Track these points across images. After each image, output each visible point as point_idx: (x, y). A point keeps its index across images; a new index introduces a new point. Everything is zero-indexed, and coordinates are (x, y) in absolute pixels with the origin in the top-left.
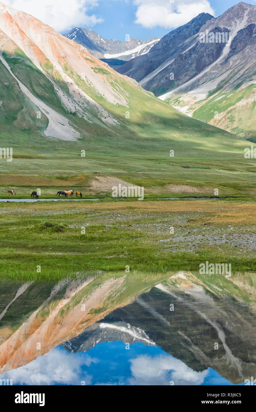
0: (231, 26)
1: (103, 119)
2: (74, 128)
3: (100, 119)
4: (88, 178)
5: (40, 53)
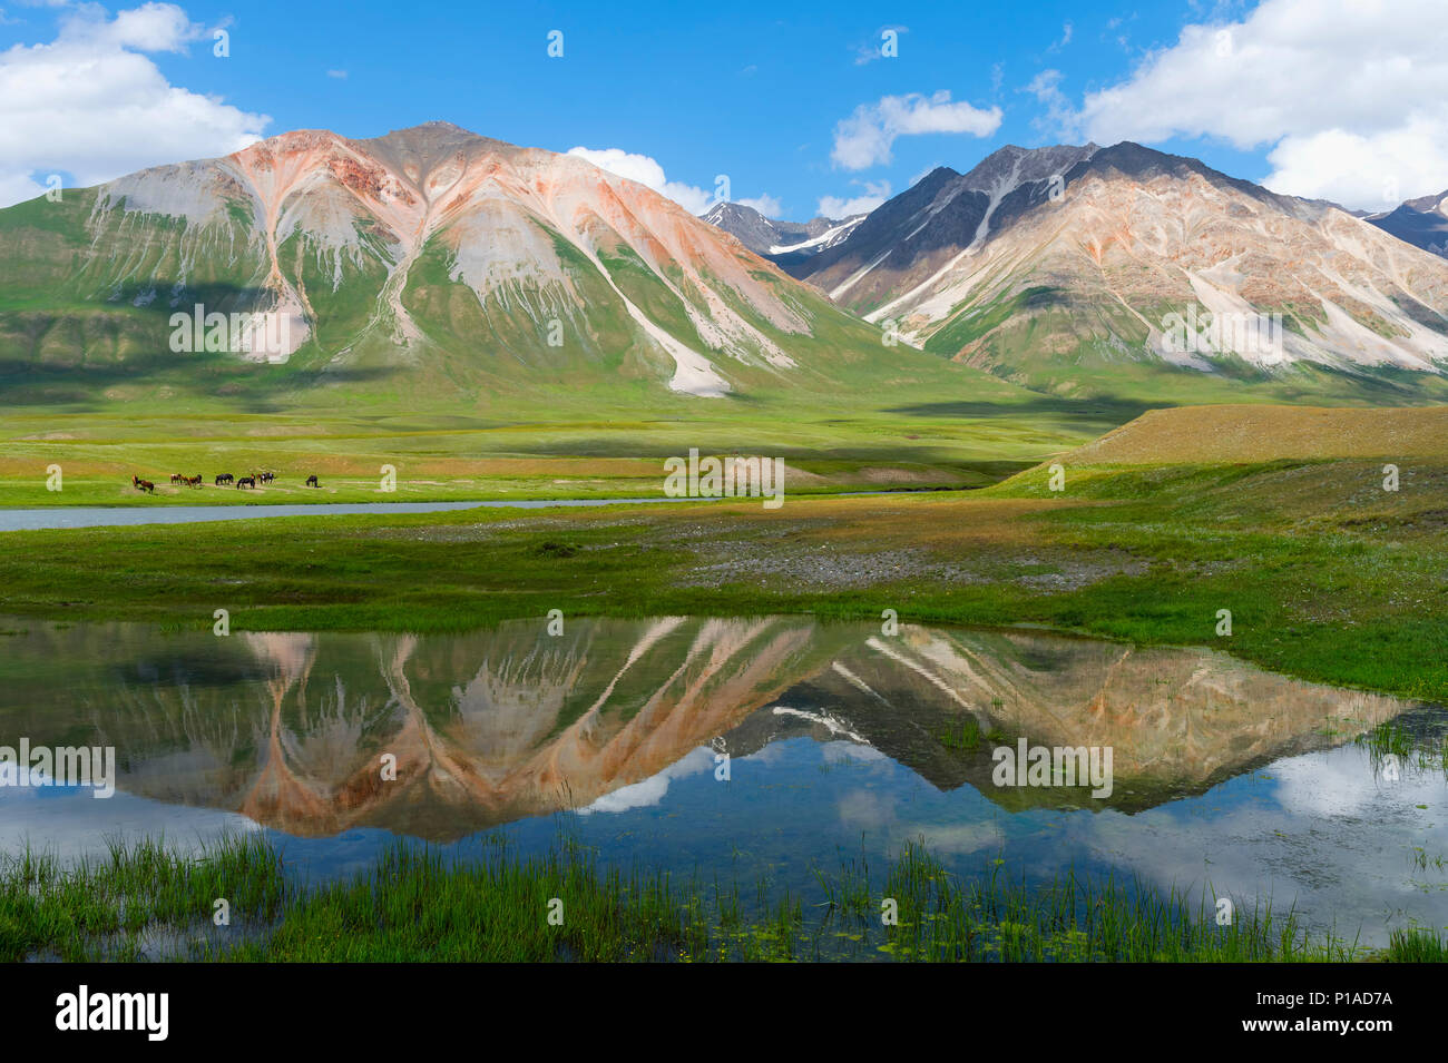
0: (990, 188)
1: (769, 359)
2: (720, 375)
3: (764, 359)
5: (659, 250)
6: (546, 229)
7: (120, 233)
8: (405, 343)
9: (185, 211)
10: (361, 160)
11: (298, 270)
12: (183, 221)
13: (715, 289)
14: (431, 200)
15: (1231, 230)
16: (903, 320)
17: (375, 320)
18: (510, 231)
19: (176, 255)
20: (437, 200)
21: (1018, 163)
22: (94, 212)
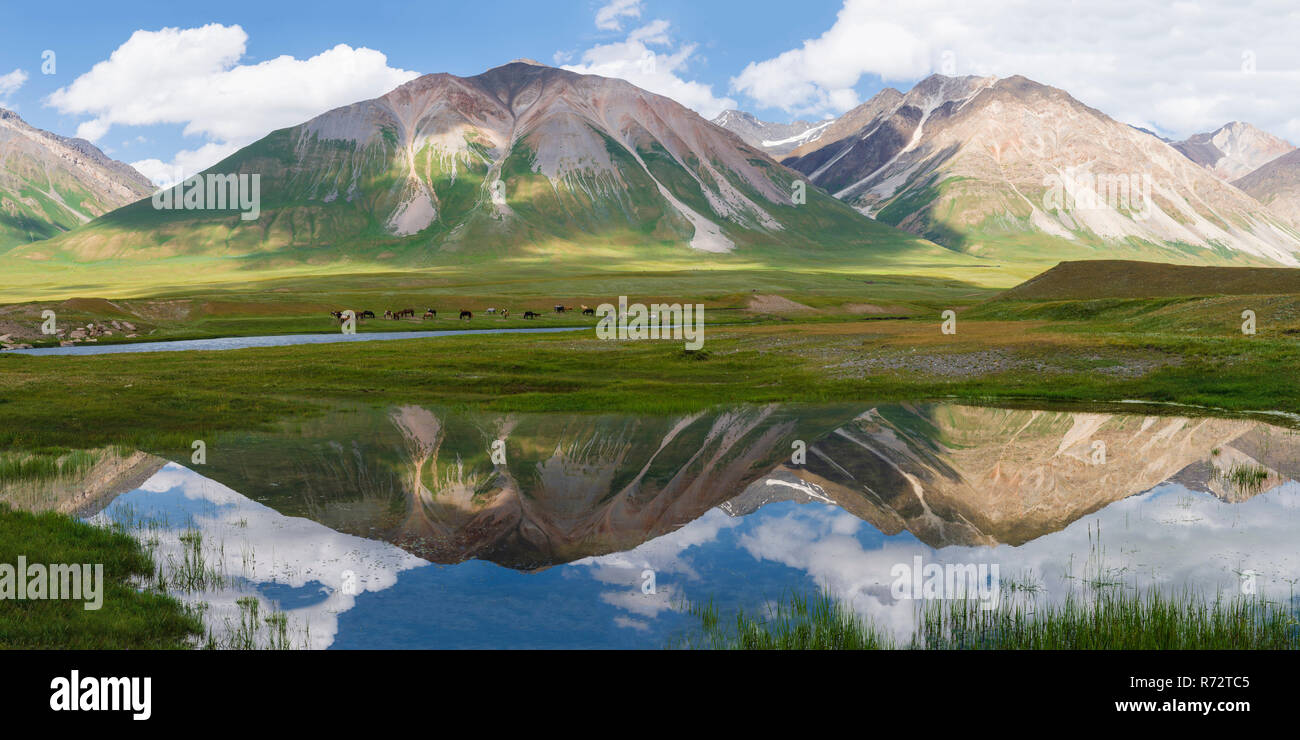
0: (923, 104)
1: (763, 223)
2: (727, 237)
3: (759, 224)
4: (744, 298)
5: (683, 146)
6: (600, 133)
7: (315, 155)
8: (500, 218)
9: (355, 137)
10: (469, 91)
11: (428, 171)
12: (354, 143)
13: (722, 173)
14: (517, 115)
15: (1087, 143)
16: (861, 197)
17: (479, 203)
18: (574, 135)
19: (350, 166)
20: (522, 115)
21: (942, 87)
22: (299, 141)
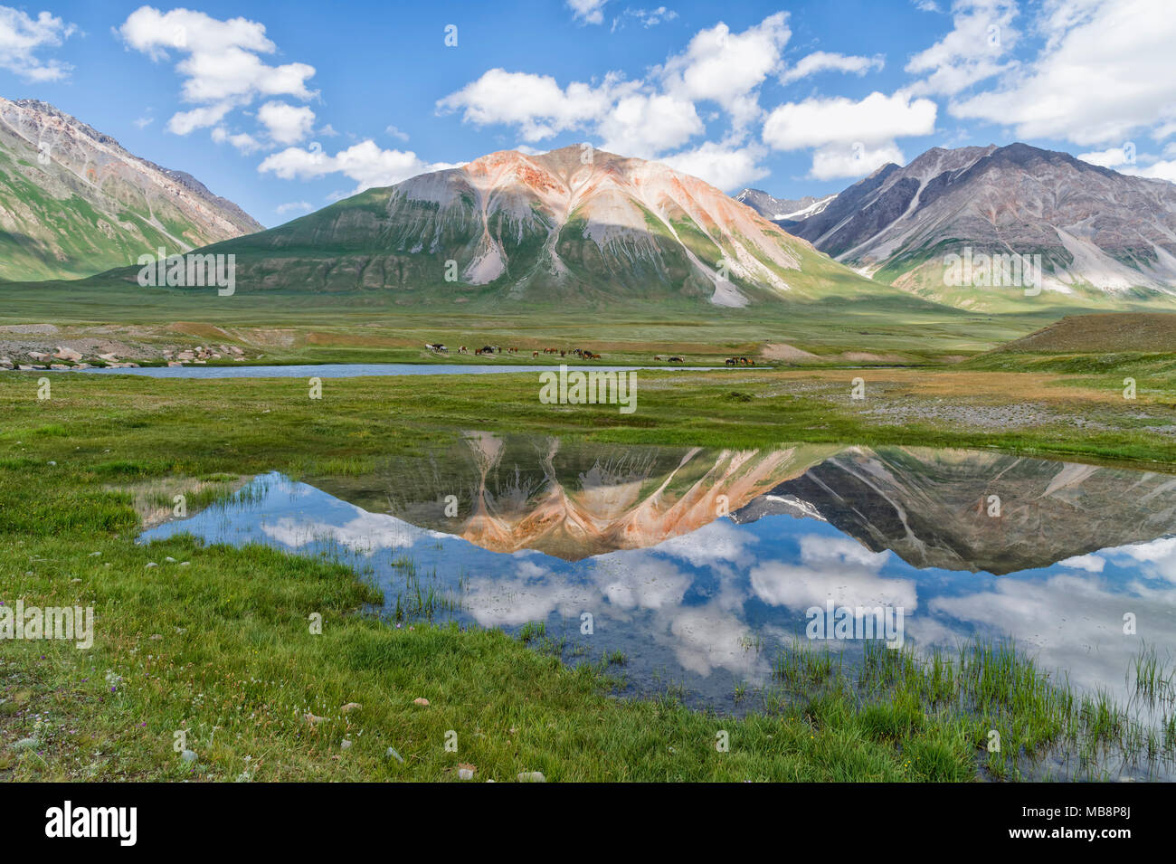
0: (921, 175)
1: (773, 284)
2: (742, 294)
3: (770, 285)
4: (759, 346)
5: (707, 217)
7: (404, 212)
8: (557, 274)
9: (438, 199)
10: (536, 169)
11: (499, 233)
12: (437, 205)
13: (741, 241)
14: (574, 190)
15: (1090, 199)
16: (859, 260)
17: (540, 261)
18: (619, 208)
19: (434, 224)
20: (577, 190)
21: (940, 158)
22: (391, 200)
